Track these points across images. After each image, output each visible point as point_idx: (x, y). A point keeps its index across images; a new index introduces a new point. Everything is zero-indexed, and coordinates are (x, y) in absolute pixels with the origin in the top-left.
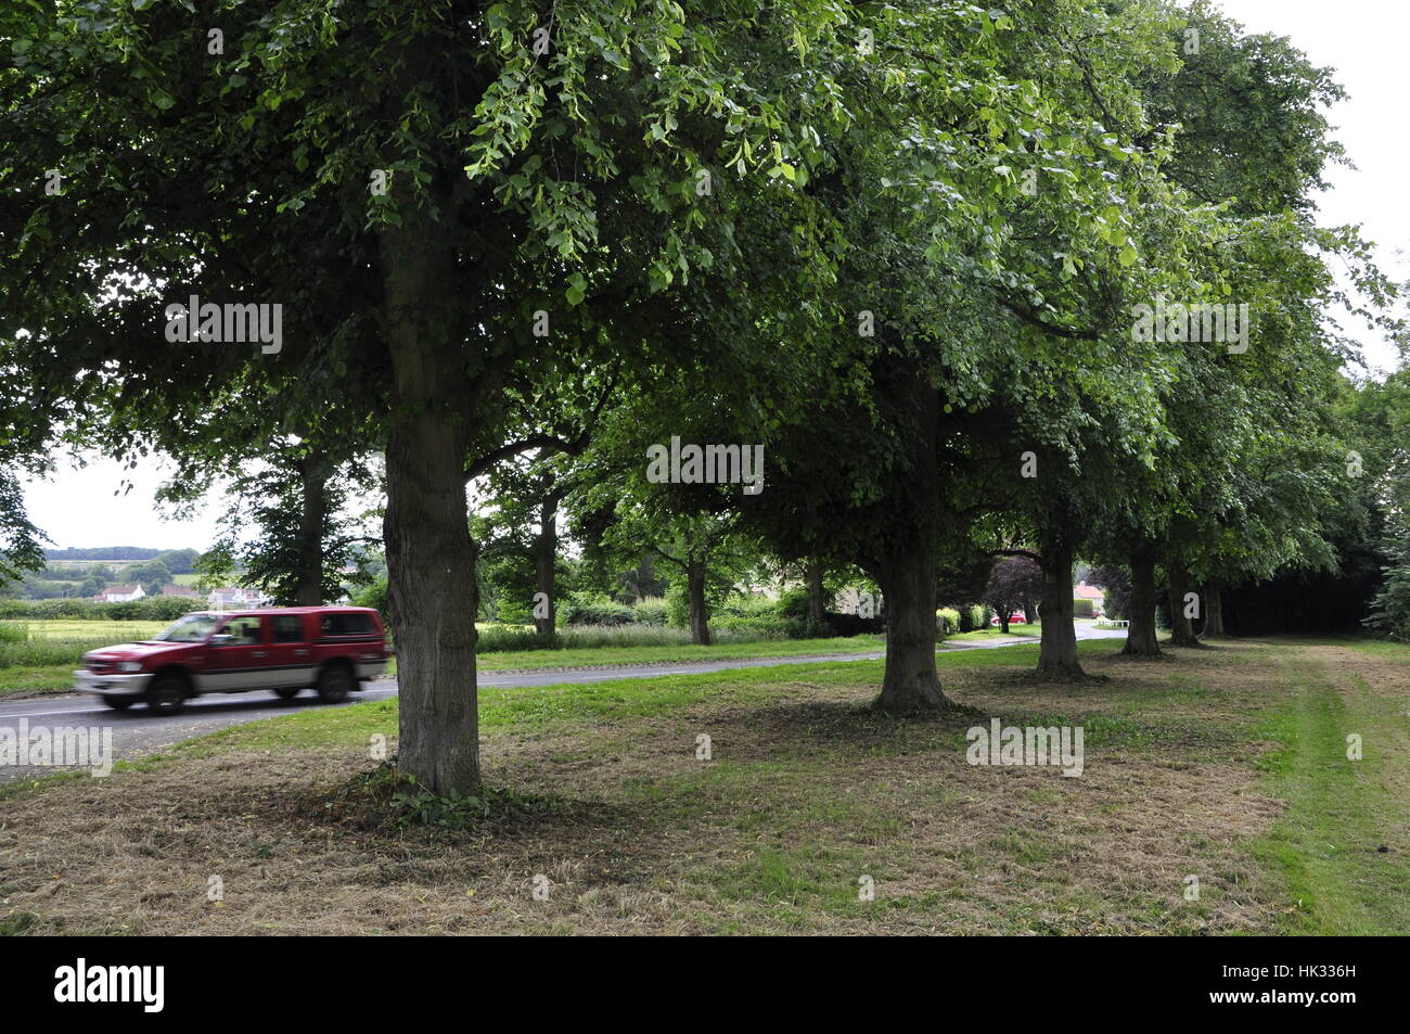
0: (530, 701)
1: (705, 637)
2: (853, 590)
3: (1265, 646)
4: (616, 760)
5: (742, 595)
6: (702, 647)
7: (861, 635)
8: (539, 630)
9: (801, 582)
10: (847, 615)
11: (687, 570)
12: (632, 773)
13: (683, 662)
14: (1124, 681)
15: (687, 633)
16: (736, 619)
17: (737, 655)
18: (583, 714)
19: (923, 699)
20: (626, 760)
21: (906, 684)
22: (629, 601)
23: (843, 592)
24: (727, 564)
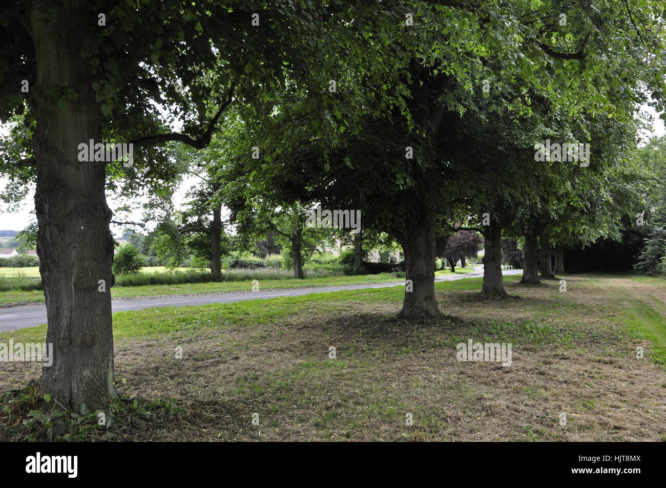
0: (192, 315)
1: (301, 275)
2: (377, 250)
3: (587, 279)
4: (237, 358)
5: (320, 253)
6: (299, 280)
7: (382, 274)
8: (212, 271)
9: (350, 246)
10: (374, 263)
11: (291, 240)
12: (245, 370)
13: (288, 288)
14: (528, 299)
15: (292, 272)
16: (317, 265)
17: (318, 284)
18: (223, 324)
19: (427, 313)
20: (243, 357)
21: (417, 304)
22: (263, 256)
23: (372, 251)
24: (312, 237)
